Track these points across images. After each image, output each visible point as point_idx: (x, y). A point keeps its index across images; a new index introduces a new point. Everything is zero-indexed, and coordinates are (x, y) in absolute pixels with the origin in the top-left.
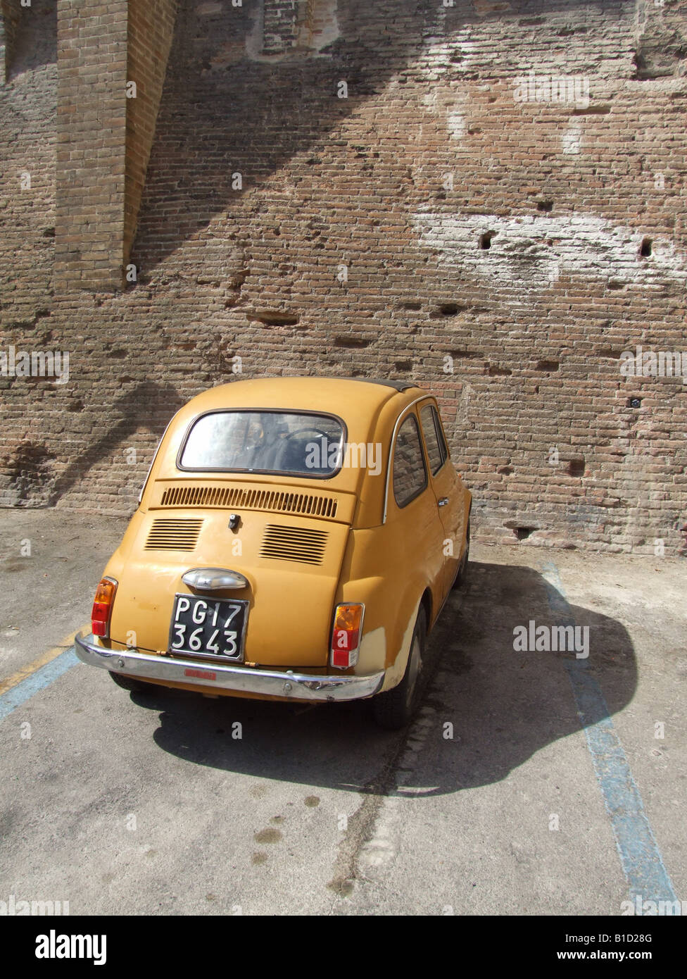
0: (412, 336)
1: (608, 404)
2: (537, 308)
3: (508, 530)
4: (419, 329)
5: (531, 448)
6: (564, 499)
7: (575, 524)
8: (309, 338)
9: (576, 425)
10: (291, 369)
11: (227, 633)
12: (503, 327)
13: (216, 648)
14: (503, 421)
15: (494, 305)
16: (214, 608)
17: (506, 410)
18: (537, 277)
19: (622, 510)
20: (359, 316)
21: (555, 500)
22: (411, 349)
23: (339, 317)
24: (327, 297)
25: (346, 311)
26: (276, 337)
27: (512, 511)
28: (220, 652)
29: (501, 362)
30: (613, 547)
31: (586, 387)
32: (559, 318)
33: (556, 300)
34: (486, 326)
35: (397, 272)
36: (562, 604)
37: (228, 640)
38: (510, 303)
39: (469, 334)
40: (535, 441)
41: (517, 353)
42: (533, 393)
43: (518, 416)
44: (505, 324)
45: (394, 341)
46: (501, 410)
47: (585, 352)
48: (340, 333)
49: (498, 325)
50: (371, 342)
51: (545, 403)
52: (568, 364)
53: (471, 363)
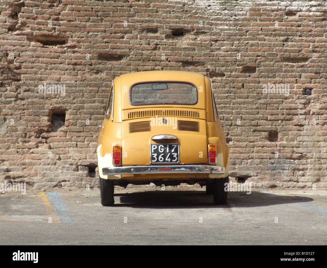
0: (154, 52)
1: (290, 93)
2: (239, 30)
3: (231, 178)
4: (158, 46)
5: (242, 124)
6: (267, 156)
7: (275, 172)
8: (79, 54)
9: (271, 108)
10: (67, 77)
12: (217, 44)
14: (222, 108)
15: (209, 29)
16: (167, 147)
17: (223, 100)
18: (238, 9)
19: (304, 161)
20: (114, 38)
21: (261, 157)
22: (154, 61)
23: (99, 38)
24: (88, 24)
25: (104, 34)
26: (52, 54)
28: (171, 161)
29: (217, 68)
30: (300, 184)
31: (275, 83)
32: (254, 36)
33: (252, 24)
34: (205, 44)
35: (139, 6)
37: (174, 156)
38: (221, 27)
39: (194, 49)
40: (244, 119)
41: (227, 62)
42: (241, 88)
43: (232, 104)
44: (218, 42)
45: (141, 55)
46: (220, 100)
47: (273, 59)
48: (101, 50)
49: (213, 43)
50: (125, 56)
51: (249, 94)
52: (263, 68)
53: (197, 69)
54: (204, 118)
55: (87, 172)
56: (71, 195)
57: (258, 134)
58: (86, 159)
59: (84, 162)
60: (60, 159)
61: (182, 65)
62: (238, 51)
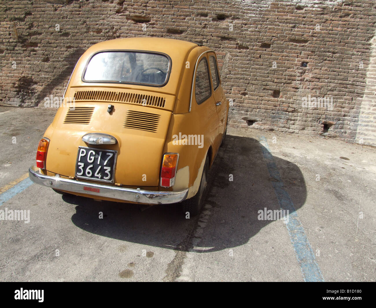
0: (203, 29)
1: (292, 64)
2: (262, 18)
3: (244, 121)
4: (207, 26)
5: (256, 84)
6: (270, 108)
7: (274, 119)
8: (155, 29)
9: (277, 74)
11: (105, 168)
12: (246, 27)
13: (100, 176)
14: (244, 71)
15: (242, 16)
16: (99, 155)
17: (245, 66)
18: (263, 3)
19: (295, 114)
20: (179, 19)
21: (266, 108)
22: (203, 35)
23: (169, 19)
24: (164, 9)
25: (173, 16)
27: (246, 113)
28: (102, 178)
29: (244, 43)
30: (291, 130)
31: (282, 56)
32: (272, 23)
33: (271, 14)
34: (238, 26)
36: (269, 156)
37: (106, 172)
38: (250, 15)
40: (258, 80)
41: (251, 39)
42: (258, 58)
43: (251, 68)
44: (247, 25)
45: (195, 31)
46: (243, 65)
47: (283, 40)
48: (170, 27)
49: (243, 25)
50: (184, 31)
51: (263, 63)
52: (275, 45)
53: (230, 43)
54: (171, 109)
57: (266, 92)
61: (221, 39)
62: (260, 32)
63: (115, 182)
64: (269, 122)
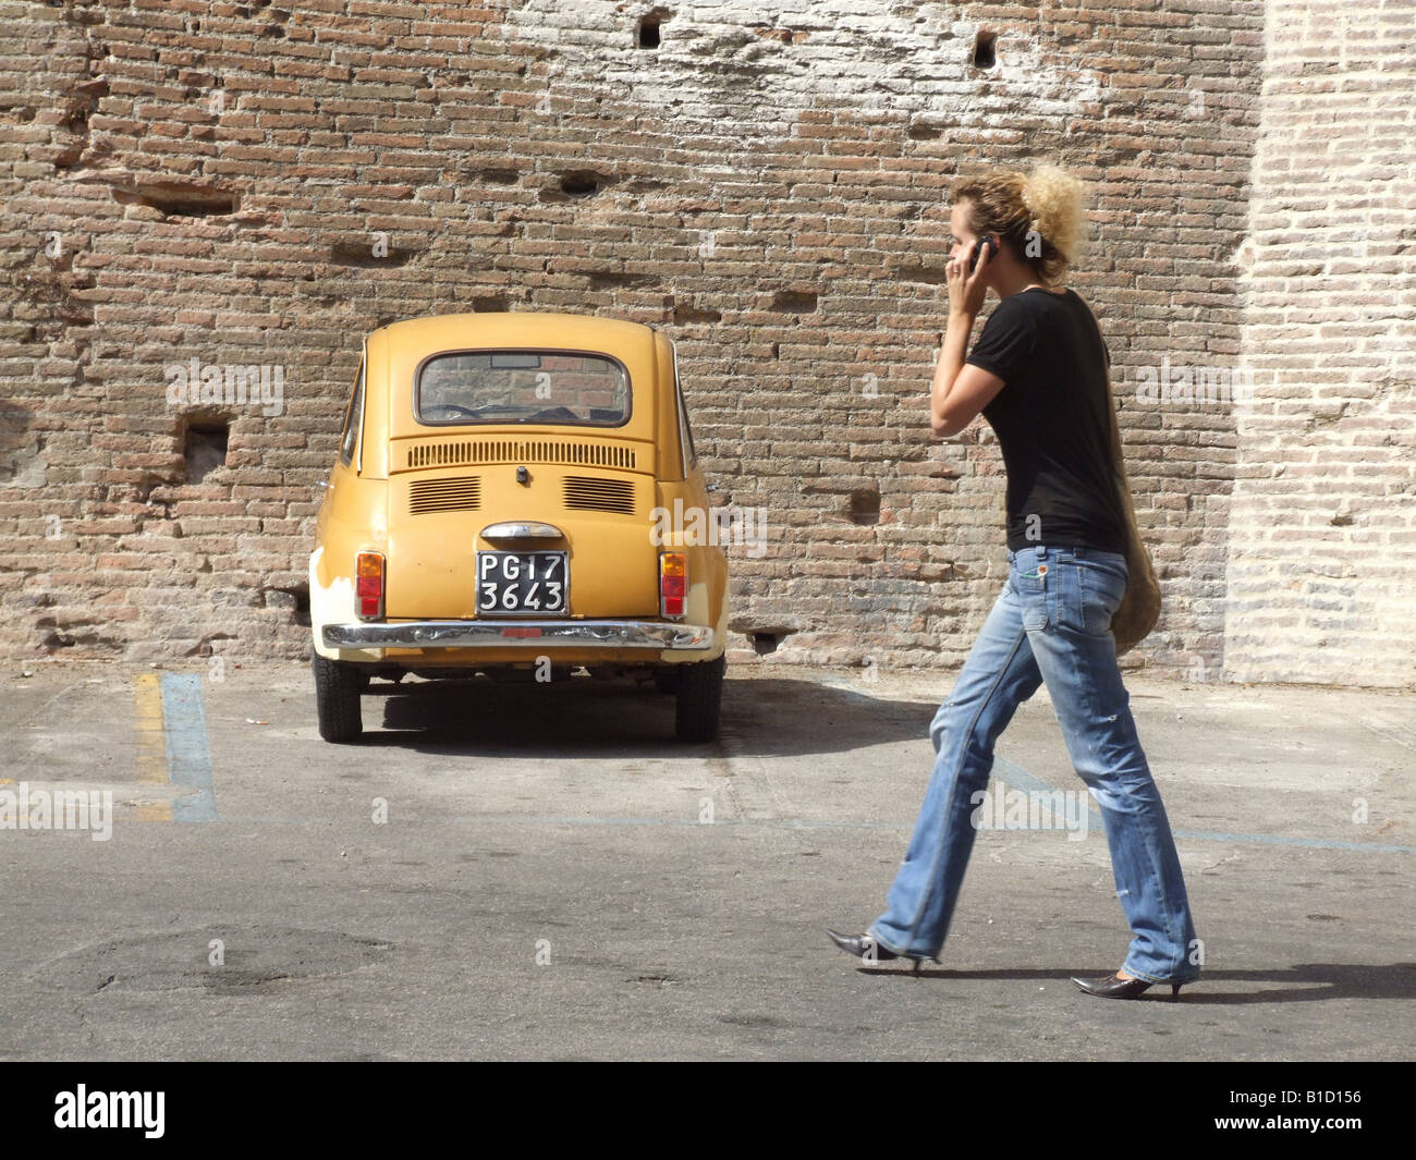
0: (505, 241)
1: (920, 376)
2: (766, 179)
3: (736, 635)
4: (518, 224)
5: (769, 469)
6: (844, 568)
7: (868, 617)
8: (272, 245)
9: (860, 420)
10: (235, 314)
12: (698, 221)
13: (536, 604)
14: (710, 418)
15: (676, 174)
16: (529, 562)
17: (714, 394)
18: (764, 113)
19: (957, 586)
20: (382, 196)
21: (826, 572)
22: (505, 269)
23: (335, 196)
24: (303, 151)
25: (350, 184)
26: (192, 243)
27: (740, 598)
28: (542, 607)
29: (697, 295)
30: (946, 657)
31: (873, 344)
32: (812, 200)
33: (805, 162)
34: (662, 220)
35: (460, 98)
37: (550, 592)
38: (710, 170)
39: (627, 236)
40: (777, 455)
41: (729, 277)
42: (768, 359)
43: (740, 406)
44: (702, 215)
45: (466, 252)
46: (704, 394)
47: (869, 271)
48: (343, 234)
49: (686, 216)
50: (414, 253)
51: (795, 378)
52: (837, 297)
53: (636, 296)
54: (651, 470)
55: (291, 609)
56: (234, 688)
57: (819, 502)
58: (289, 569)
59: (281, 577)
60: (207, 568)
61: (590, 283)
62: (763, 243)
63: (572, 612)
64: (846, 632)
